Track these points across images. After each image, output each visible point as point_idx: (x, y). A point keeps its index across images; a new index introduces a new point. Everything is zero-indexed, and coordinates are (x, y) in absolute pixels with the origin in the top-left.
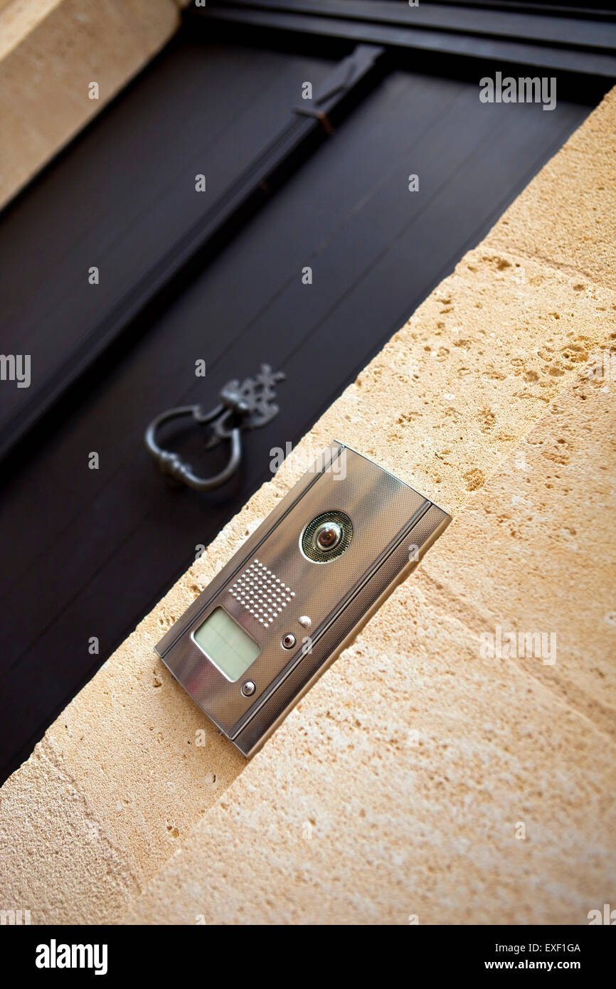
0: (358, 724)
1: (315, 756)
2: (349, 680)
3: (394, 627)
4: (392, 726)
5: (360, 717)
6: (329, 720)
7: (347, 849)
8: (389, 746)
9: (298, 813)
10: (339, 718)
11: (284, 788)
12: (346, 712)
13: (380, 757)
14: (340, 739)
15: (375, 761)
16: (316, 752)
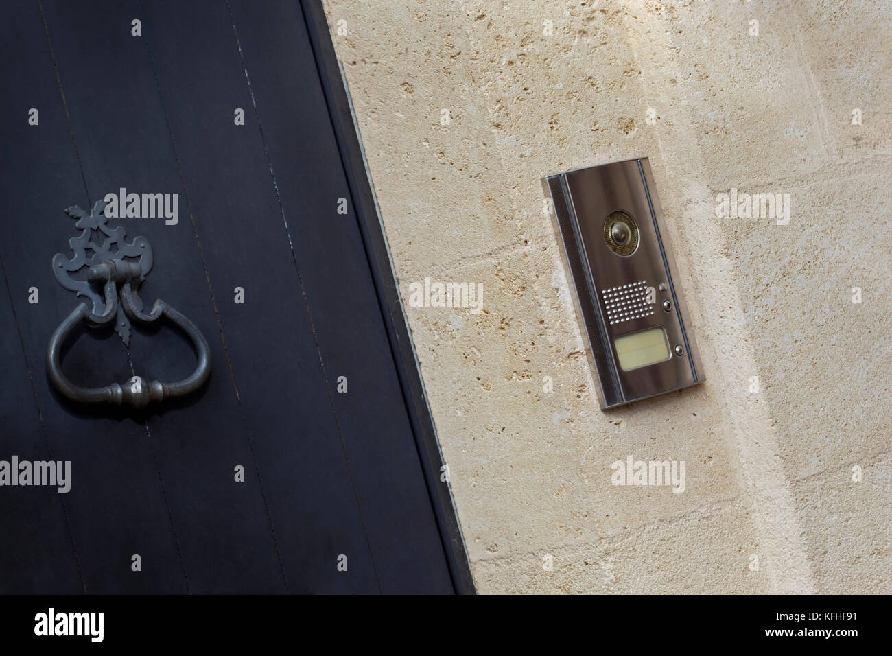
0: (767, 285)
1: (770, 320)
2: (746, 274)
3: (734, 230)
4: (777, 270)
5: (765, 282)
6: (758, 299)
7: (813, 331)
8: (785, 278)
9: (789, 346)
10: (760, 293)
11: (776, 346)
12: (761, 287)
13: (787, 286)
14: (770, 300)
15: (788, 289)
16: (769, 317)
